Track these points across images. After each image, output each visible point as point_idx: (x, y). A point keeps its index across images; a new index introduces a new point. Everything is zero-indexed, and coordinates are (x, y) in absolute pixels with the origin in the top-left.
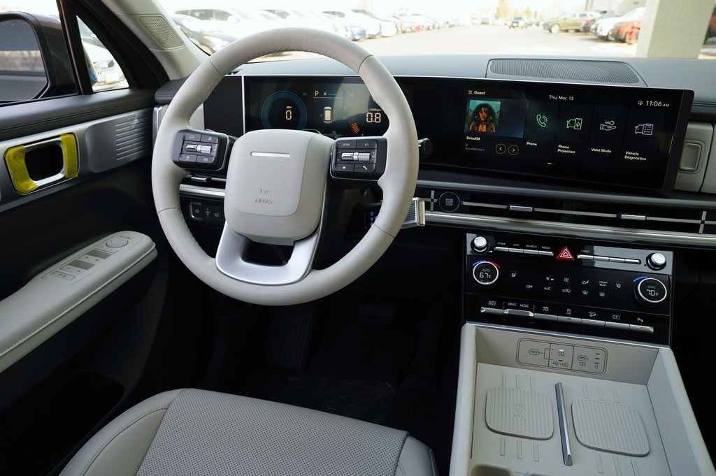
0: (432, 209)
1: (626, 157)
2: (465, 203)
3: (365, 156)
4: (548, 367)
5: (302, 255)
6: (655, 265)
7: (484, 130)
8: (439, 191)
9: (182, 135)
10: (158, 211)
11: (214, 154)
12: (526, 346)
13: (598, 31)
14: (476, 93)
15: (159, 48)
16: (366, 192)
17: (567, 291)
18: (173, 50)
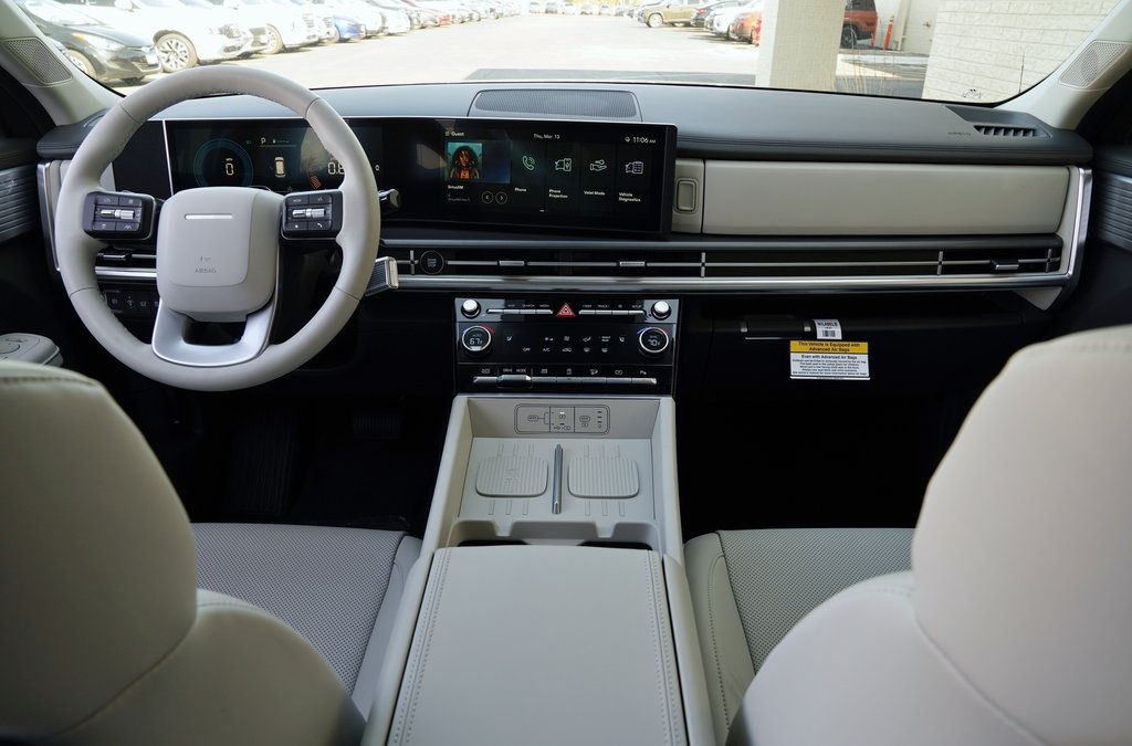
0: (413, 272)
1: (620, 199)
2: (450, 263)
3: (319, 213)
4: (550, 433)
5: (256, 331)
6: (660, 314)
8: (419, 250)
9: (93, 198)
10: (69, 293)
11: (139, 220)
12: (524, 413)
13: (715, 25)
14: (454, 134)
15: (38, 83)
16: (333, 258)
17: (568, 350)
18: (58, 85)
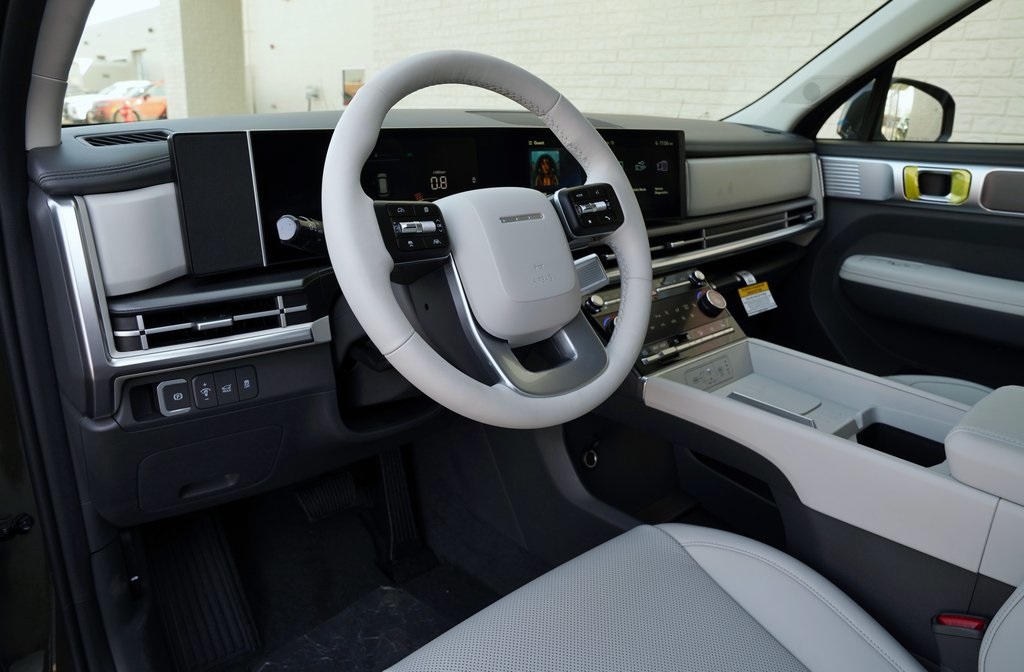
1: (656, 193)
7: (549, 184)
14: (536, 143)
